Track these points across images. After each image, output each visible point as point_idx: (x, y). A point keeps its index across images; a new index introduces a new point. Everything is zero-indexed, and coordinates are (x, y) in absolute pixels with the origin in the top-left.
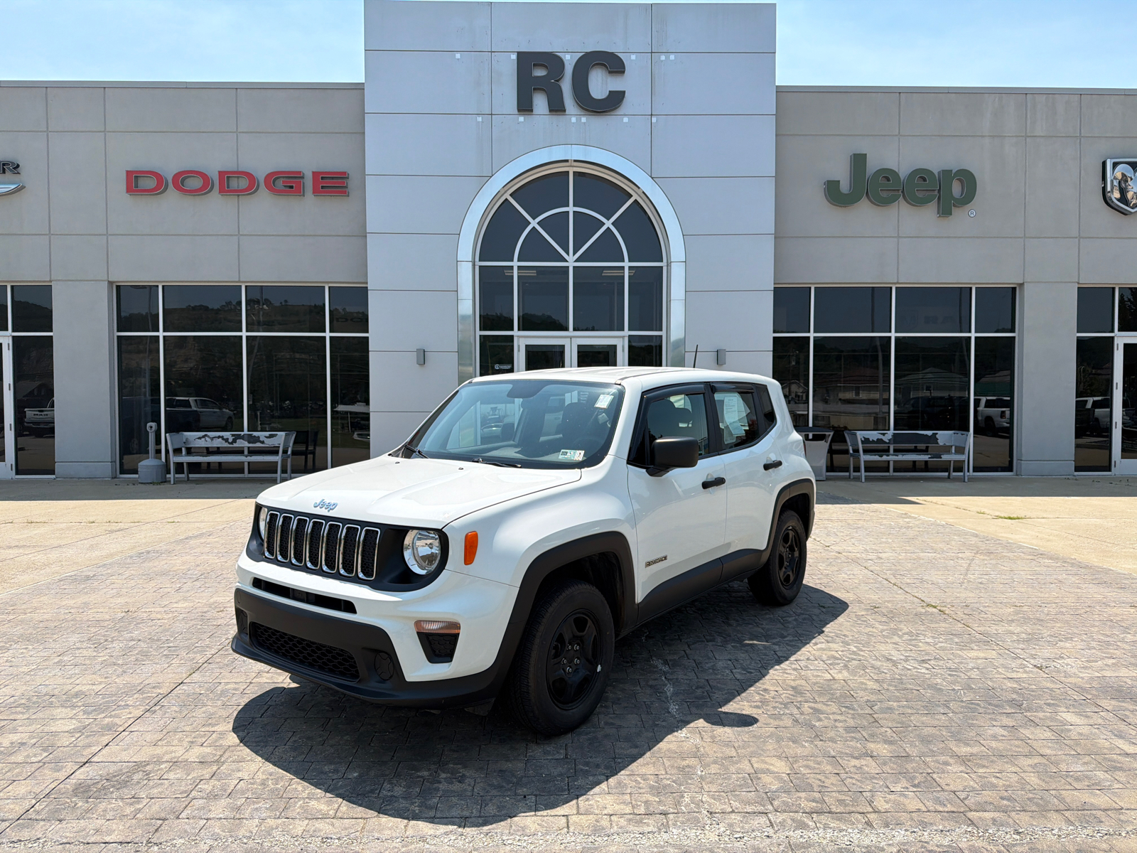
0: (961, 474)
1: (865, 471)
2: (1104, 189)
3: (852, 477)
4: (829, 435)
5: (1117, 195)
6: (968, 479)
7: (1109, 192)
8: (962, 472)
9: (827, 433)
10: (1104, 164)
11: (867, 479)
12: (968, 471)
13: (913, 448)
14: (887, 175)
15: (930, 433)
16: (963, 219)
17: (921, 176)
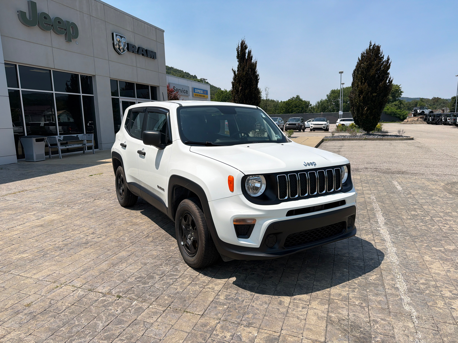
0: (92, 150)
1: (62, 153)
2: (113, 43)
3: (51, 157)
4: (46, 138)
5: (118, 47)
6: (95, 152)
7: (116, 45)
8: (92, 149)
9: (45, 138)
10: (113, 34)
11: (63, 157)
12: (86, 150)
13: (66, 142)
14: (46, 16)
15: (75, 135)
16: (74, 45)
17: (59, 21)
